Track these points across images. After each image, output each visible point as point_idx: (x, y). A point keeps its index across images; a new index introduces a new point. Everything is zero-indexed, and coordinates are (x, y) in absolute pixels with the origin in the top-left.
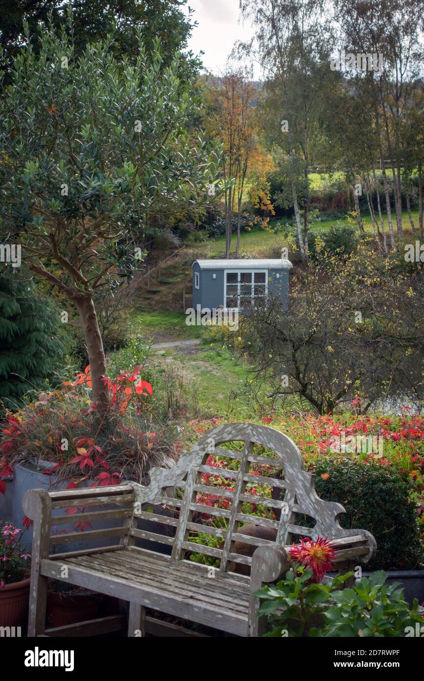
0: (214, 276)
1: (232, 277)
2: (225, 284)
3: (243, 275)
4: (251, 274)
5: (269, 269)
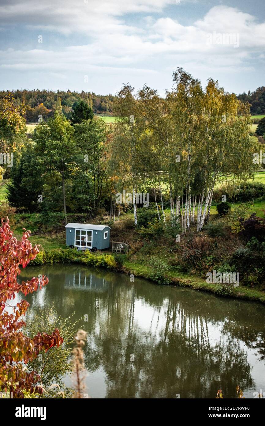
0: (71, 231)
1: (78, 232)
2: (75, 235)
3: (82, 231)
4: (85, 231)
5: (94, 230)
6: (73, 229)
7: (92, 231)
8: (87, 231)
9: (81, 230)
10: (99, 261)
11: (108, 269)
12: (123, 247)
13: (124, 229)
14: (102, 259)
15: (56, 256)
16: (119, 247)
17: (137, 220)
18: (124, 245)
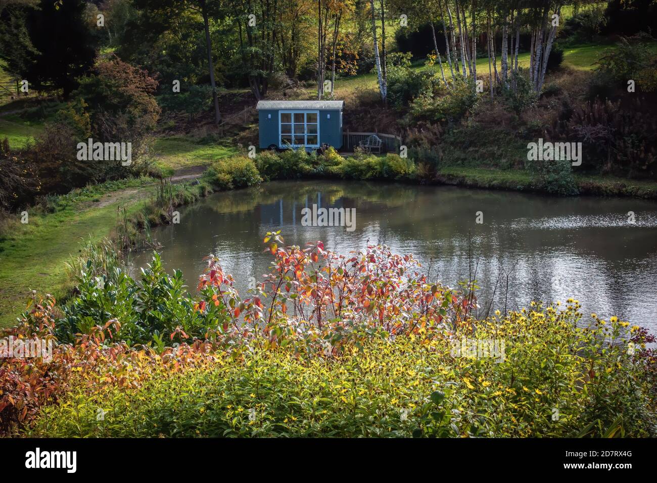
0: (269, 116)
1: (286, 117)
2: (280, 123)
3: (296, 115)
4: (303, 114)
5: (317, 111)
6: (275, 112)
8: (306, 114)
9: (293, 113)
10: (376, 167)
11: (397, 181)
12: (380, 141)
13: (359, 109)
14: (382, 164)
15: (271, 165)
16: (371, 142)
17: (385, 88)
18: (380, 137)
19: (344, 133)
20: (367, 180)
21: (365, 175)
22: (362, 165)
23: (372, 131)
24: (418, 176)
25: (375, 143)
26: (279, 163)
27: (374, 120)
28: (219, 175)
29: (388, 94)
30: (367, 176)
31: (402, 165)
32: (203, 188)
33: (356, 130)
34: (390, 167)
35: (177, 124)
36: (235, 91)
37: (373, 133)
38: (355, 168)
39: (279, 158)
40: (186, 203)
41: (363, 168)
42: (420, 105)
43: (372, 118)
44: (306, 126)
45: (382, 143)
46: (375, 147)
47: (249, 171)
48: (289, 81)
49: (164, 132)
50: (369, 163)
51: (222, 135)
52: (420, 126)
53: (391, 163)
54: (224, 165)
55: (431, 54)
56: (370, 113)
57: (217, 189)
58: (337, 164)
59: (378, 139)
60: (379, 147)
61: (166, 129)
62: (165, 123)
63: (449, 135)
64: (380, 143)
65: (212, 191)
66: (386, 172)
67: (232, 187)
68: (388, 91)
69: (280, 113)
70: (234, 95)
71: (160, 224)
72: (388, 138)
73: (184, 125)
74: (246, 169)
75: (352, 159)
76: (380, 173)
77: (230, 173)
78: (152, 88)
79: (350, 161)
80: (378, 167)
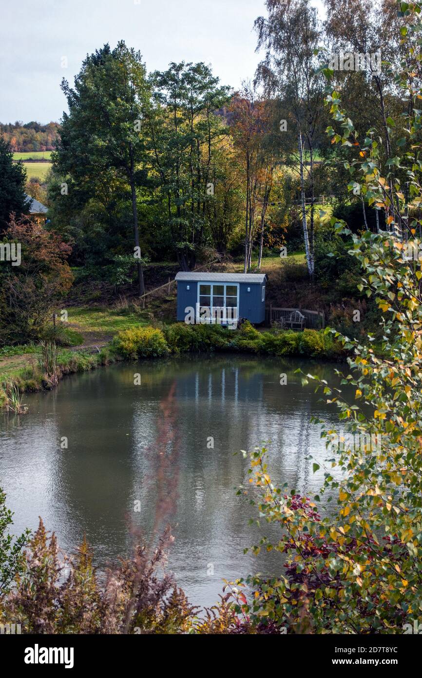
0: (188, 287)
2: (198, 295)
3: (215, 287)
4: (222, 286)
5: (242, 284)
6: (194, 283)
7: (238, 286)
8: (227, 286)
9: (212, 285)
10: (291, 342)
11: (313, 358)
12: (303, 317)
13: (285, 284)
14: (299, 339)
15: (182, 337)
16: (293, 317)
17: (313, 263)
18: (303, 313)
19: (267, 308)
20: (283, 356)
21: (281, 351)
22: (278, 340)
23: (296, 306)
24: (335, 353)
25: (298, 319)
26: (192, 336)
27: (299, 296)
28: (123, 343)
29: (315, 270)
30: (282, 352)
31: (319, 342)
32: (103, 357)
33: (280, 306)
34: (306, 342)
35: (103, 296)
36: (164, 264)
37: (295, 309)
38: (270, 343)
39: (191, 330)
40: (80, 371)
41: (278, 342)
42: (346, 281)
43: (297, 293)
44: (225, 299)
45: (305, 319)
46: (297, 323)
47: (155, 341)
48: (217, 255)
49: (87, 303)
50: (285, 337)
51: (144, 307)
52: (345, 302)
53: (307, 339)
54: (130, 334)
55: (361, 229)
56: (295, 289)
57: (120, 358)
58: (253, 338)
59: (301, 315)
60: (302, 323)
61: (90, 300)
62: (91, 294)
63: (373, 312)
64: (302, 320)
65: (114, 360)
66: (302, 348)
67: (136, 357)
68: (315, 266)
69: (199, 284)
70: (162, 268)
71: (40, 390)
72: (311, 314)
73: (109, 296)
74: (153, 339)
75: (268, 334)
76: (296, 349)
77: (136, 342)
78: (66, 255)
79: (266, 336)
80: (293, 342)
